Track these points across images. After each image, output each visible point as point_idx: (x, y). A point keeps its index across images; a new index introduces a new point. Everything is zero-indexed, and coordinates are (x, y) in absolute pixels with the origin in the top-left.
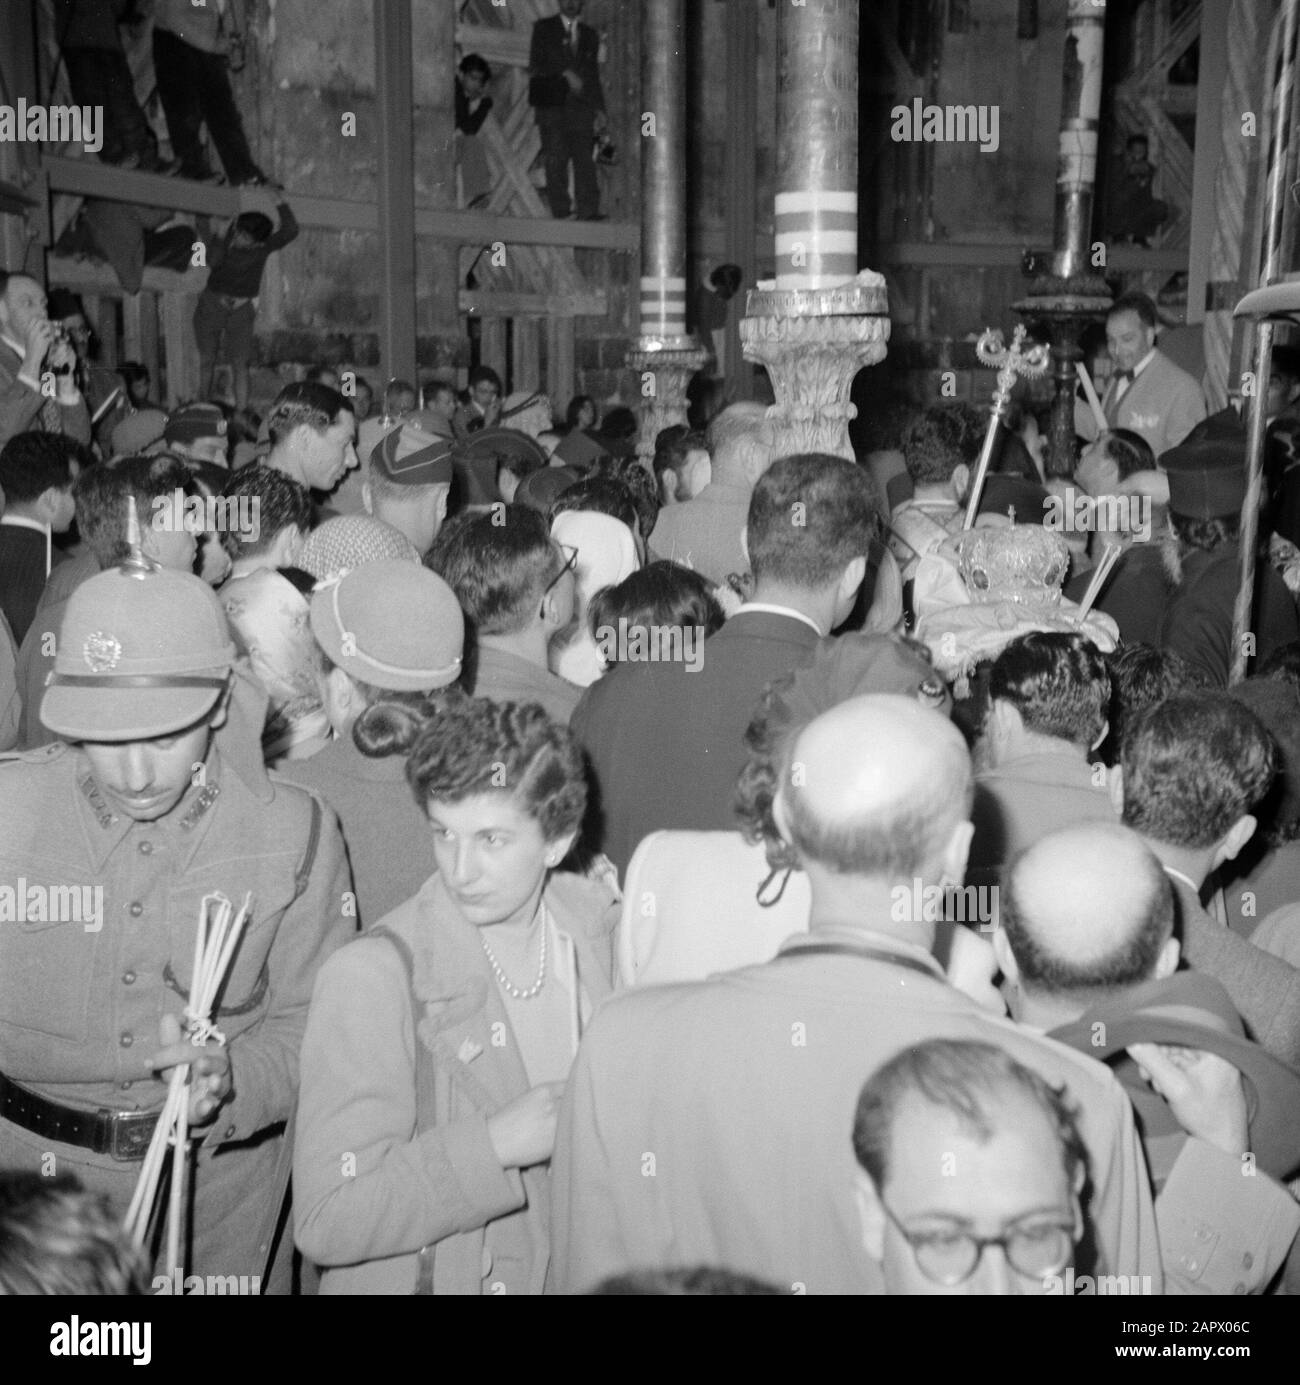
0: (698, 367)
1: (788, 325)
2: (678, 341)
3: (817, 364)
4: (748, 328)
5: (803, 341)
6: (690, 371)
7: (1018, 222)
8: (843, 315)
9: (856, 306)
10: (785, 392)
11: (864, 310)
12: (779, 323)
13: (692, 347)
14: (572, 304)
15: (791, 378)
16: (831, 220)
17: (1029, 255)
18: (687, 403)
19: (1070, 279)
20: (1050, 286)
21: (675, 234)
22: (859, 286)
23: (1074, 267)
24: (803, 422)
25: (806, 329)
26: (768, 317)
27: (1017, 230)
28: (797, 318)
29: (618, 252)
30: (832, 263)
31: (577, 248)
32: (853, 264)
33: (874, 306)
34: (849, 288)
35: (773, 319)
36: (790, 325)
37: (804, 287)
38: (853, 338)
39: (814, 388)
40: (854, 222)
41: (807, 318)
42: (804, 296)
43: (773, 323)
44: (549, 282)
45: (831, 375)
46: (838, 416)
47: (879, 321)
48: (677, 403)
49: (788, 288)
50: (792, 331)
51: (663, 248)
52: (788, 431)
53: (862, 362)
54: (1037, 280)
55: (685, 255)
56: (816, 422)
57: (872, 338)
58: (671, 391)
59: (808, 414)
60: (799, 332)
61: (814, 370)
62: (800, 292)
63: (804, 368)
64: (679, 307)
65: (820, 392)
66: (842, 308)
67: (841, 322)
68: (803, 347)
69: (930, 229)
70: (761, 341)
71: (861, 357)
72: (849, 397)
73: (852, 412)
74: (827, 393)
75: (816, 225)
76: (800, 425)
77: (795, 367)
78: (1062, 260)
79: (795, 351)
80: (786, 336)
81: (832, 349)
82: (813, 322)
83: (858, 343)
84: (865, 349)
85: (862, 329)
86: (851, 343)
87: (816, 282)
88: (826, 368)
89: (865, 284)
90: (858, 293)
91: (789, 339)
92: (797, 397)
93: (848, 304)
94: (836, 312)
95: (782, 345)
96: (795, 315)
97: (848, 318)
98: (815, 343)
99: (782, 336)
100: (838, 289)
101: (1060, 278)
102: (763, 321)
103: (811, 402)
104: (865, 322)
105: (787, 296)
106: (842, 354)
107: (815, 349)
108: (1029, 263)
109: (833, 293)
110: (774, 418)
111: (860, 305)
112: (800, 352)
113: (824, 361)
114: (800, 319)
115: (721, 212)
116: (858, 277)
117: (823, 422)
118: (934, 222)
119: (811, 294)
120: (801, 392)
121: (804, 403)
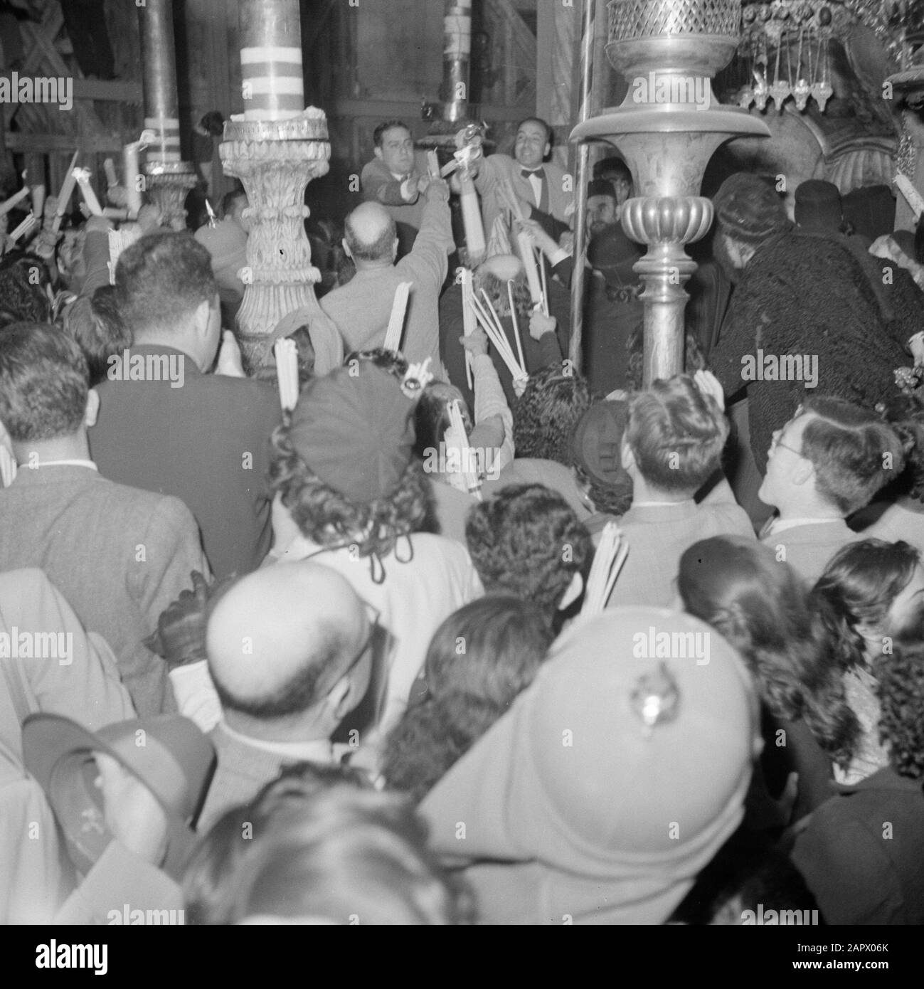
0: (192, 186)
1: (254, 148)
2: (176, 166)
3: (278, 176)
4: (225, 150)
5: (267, 159)
6: (186, 189)
7: (418, 86)
8: (296, 140)
9: (305, 134)
10: (256, 197)
11: (311, 136)
12: (248, 145)
13: (186, 171)
14: (94, 143)
15: (260, 187)
16: (283, 69)
17: (427, 105)
18: (185, 213)
19: (456, 122)
20: (443, 128)
21: (168, 85)
22: (306, 118)
23: (458, 114)
24: (270, 220)
25: (269, 149)
26: (240, 142)
27: (418, 91)
28: (261, 142)
29: (128, 104)
30: (286, 101)
31: (96, 101)
32: (301, 102)
33: (318, 134)
34: (299, 120)
35: (244, 143)
36: (257, 146)
37: (265, 119)
38: (304, 157)
39: (277, 194)
40: (300, 71)
41: (269, 142)
42: (265, 126)
43: (244, 145)
44: (74, 126)
45: (289, 183)
46: (295, 215)
47: (322, 145)
48: (178, 213)
49: (254, 119)
50: (260, 152)
51: (161, 97)
52: (260, 226)
53: (311, 175)
54: (433, 124)
55: (177, 103)
56: (280, 220)
57: (318, 157)
58: (172, 203)
59: (274, 214)
60: (264, 152)
61: (277, 180)
62: (263, 122)
63: (269, 179)
64: (175, 141)
65: (281, 197)
66: (294, 135)
67: (294, 145)
68: (267, 164)
69: (357, 90)
70: (236, 160)
71: (310, 171)
72: (303, 201)
73: (306, 212)
74: (287, 197)
75: (272, 72)
76: (268, 222)
77: (262, 178)
78: (450, 109)
79: (262, 167)
80: (253, 156)
81: (288, 165)
82: (274, 145)
83: (308, 161)
84: (313, 166)
85: (310, 151)
86: (303, 160)
87: (274, 114)
88: (285, 179)
89: (311, 117)
90: (306, 123)
91: (256, 157)
92: (265, 201)
93: (299, 131)
94: (290, 138)
95: (252, 162)
96: (260, 140)
97: (299, 142)
98: (276, 161)
99: (251, 155)
100: (291, 121)
101: (449, 122)
102: (236, 144)
103: (275, 204)
104: (312, 145)
105: (253, 125)
106: (296, 169)
107: (276, 165)
108: (427, 111)
109: (288, 124)
110: (249, 217)
111: (308, 133)
112: (266, 168)
113: (284, 174)
114: (264, 143)
115: (204, 75)
116: (305, 112)
117: (285, 218)
118: (360, 85)
119: (271, 124)
120: (268, 198)
121: (270, 206)
